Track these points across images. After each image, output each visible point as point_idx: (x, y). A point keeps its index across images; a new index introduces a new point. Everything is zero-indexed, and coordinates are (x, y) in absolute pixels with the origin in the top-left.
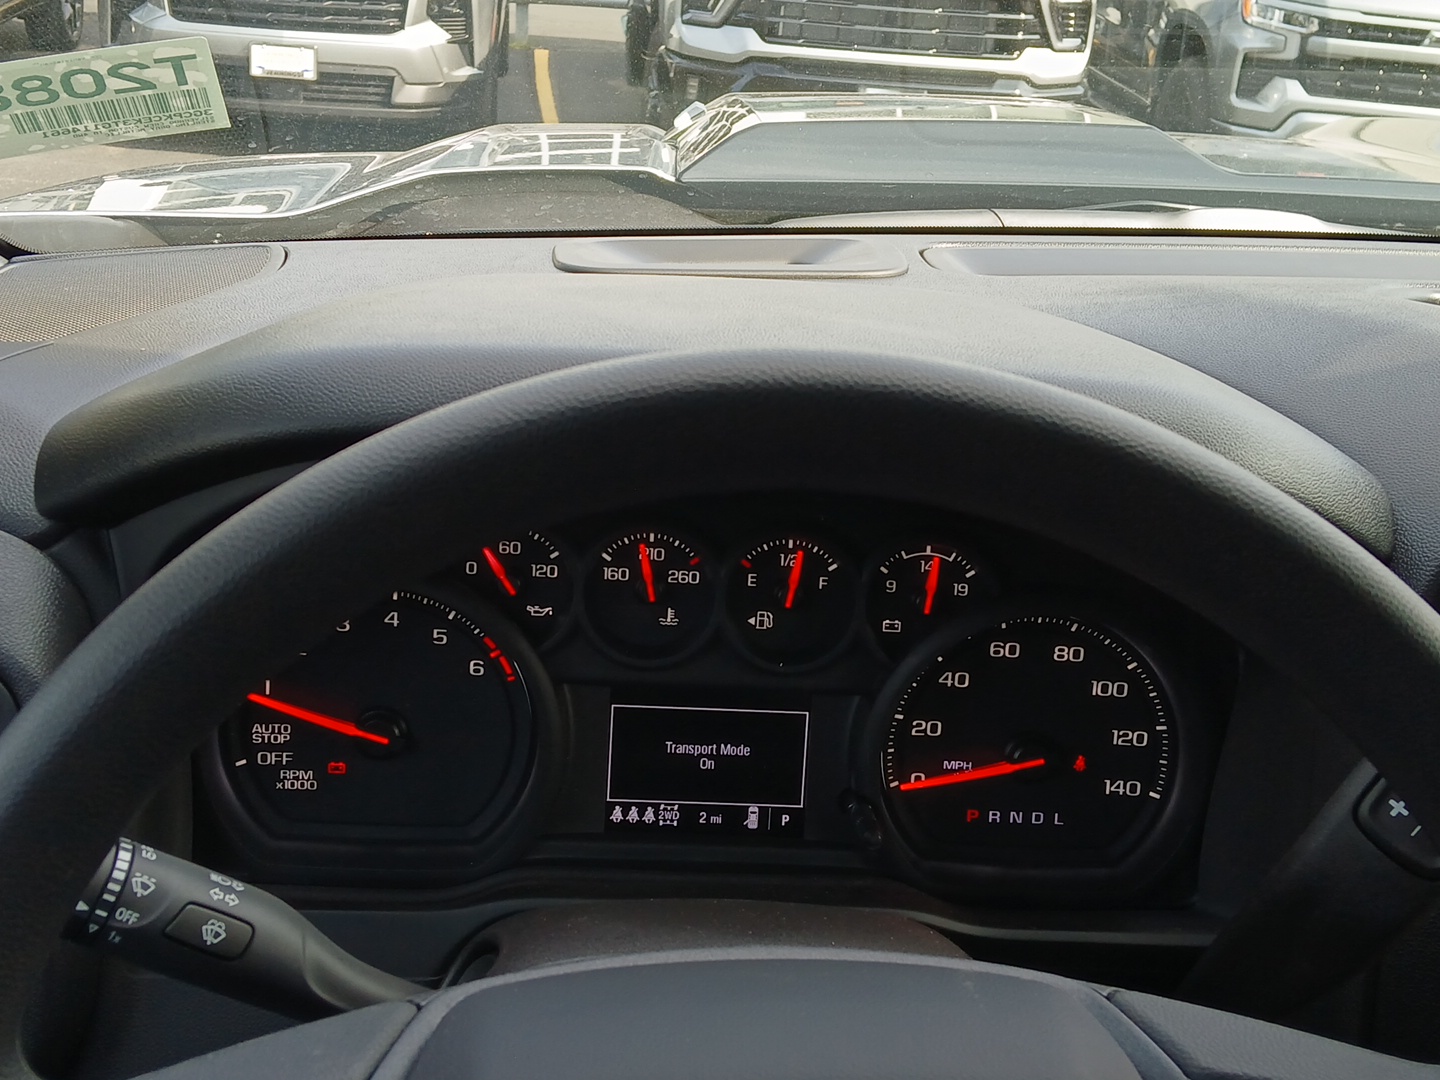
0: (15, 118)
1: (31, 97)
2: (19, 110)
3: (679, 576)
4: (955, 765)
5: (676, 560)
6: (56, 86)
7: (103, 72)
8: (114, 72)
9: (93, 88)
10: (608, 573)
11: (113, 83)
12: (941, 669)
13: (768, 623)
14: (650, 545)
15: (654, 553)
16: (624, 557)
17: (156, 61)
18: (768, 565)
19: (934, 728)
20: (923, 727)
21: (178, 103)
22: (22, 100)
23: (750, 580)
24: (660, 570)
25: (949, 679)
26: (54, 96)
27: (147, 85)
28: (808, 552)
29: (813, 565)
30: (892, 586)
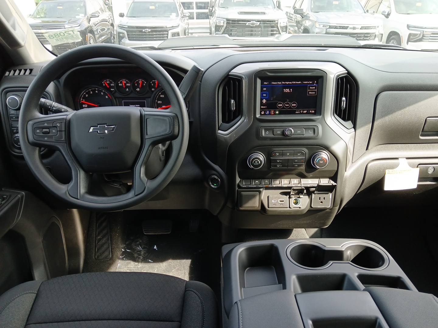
0: (55, 39)
1: (56, 36)
2: (56, 38)
3: (128, 85)
4: (164, 106)
5: (127, 83)
6: (59, 35)
7: (64, 33)
8: (65, 32)
9: (63, 35)
10: (120, 85)
11: (66, 34)
12: (160, 95)
13: (139, 90)
14: (124, 81)
15: (124, 82)
16: (121, 83)
17: (70, 31)
18: (138, 83)
19: (160, 102)
20: (159, 102)
21: (75, 36)
22: (55, 37)
23: (136, 85)
24: (125, 84)
25: (161, 96)
26: (59, 36)
27: (70, 34)
28: (142, 81)
29: (143, 83)
30: (152, 85)
